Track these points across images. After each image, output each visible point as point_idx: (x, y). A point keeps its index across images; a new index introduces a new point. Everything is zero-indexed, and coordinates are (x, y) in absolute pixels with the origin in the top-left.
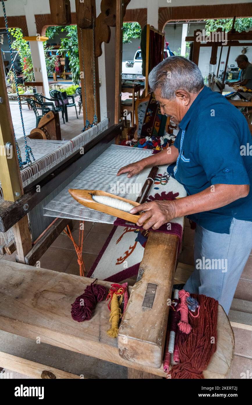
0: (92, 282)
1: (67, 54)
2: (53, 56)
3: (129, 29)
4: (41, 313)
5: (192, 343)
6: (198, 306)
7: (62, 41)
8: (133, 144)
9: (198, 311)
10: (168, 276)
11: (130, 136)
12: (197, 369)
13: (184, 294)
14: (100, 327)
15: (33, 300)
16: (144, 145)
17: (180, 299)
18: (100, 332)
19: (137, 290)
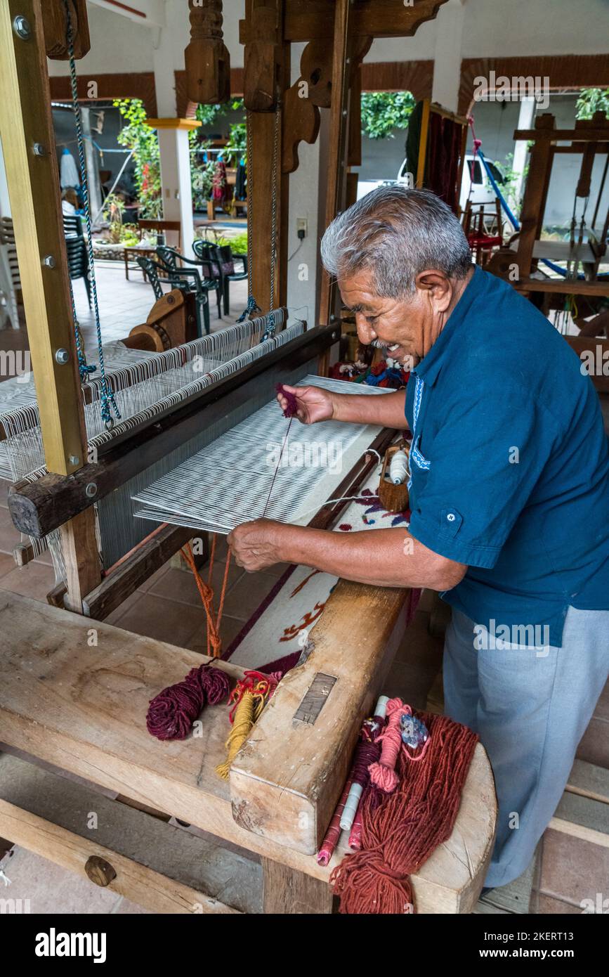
0: (206, 662)
1: (242, 159)
2: (210, 164)
3: (390, 107)
4: (87, 714)
5: (395, 812)
6: (425, 738)
7: (233, 129)
8: (357, 374)
9: (425, 747)
10: (364, 664)
11: (363, 355)
12: (394, 869)
13: (398, 708)
14: (204, 756)
15: (73, 686)
16: (380, 378)
17: (387, 717)
18: (203, 766)
19: (291, 684)
